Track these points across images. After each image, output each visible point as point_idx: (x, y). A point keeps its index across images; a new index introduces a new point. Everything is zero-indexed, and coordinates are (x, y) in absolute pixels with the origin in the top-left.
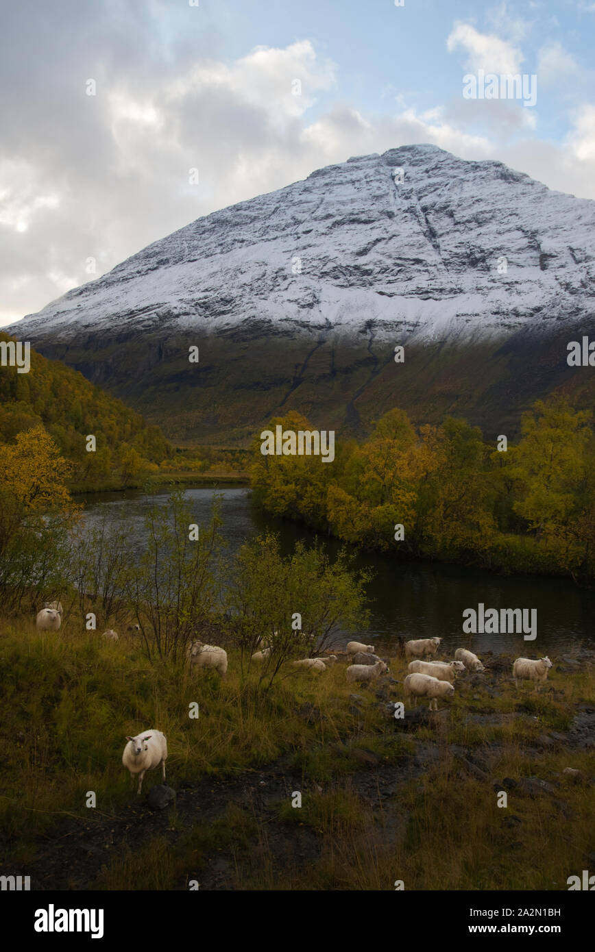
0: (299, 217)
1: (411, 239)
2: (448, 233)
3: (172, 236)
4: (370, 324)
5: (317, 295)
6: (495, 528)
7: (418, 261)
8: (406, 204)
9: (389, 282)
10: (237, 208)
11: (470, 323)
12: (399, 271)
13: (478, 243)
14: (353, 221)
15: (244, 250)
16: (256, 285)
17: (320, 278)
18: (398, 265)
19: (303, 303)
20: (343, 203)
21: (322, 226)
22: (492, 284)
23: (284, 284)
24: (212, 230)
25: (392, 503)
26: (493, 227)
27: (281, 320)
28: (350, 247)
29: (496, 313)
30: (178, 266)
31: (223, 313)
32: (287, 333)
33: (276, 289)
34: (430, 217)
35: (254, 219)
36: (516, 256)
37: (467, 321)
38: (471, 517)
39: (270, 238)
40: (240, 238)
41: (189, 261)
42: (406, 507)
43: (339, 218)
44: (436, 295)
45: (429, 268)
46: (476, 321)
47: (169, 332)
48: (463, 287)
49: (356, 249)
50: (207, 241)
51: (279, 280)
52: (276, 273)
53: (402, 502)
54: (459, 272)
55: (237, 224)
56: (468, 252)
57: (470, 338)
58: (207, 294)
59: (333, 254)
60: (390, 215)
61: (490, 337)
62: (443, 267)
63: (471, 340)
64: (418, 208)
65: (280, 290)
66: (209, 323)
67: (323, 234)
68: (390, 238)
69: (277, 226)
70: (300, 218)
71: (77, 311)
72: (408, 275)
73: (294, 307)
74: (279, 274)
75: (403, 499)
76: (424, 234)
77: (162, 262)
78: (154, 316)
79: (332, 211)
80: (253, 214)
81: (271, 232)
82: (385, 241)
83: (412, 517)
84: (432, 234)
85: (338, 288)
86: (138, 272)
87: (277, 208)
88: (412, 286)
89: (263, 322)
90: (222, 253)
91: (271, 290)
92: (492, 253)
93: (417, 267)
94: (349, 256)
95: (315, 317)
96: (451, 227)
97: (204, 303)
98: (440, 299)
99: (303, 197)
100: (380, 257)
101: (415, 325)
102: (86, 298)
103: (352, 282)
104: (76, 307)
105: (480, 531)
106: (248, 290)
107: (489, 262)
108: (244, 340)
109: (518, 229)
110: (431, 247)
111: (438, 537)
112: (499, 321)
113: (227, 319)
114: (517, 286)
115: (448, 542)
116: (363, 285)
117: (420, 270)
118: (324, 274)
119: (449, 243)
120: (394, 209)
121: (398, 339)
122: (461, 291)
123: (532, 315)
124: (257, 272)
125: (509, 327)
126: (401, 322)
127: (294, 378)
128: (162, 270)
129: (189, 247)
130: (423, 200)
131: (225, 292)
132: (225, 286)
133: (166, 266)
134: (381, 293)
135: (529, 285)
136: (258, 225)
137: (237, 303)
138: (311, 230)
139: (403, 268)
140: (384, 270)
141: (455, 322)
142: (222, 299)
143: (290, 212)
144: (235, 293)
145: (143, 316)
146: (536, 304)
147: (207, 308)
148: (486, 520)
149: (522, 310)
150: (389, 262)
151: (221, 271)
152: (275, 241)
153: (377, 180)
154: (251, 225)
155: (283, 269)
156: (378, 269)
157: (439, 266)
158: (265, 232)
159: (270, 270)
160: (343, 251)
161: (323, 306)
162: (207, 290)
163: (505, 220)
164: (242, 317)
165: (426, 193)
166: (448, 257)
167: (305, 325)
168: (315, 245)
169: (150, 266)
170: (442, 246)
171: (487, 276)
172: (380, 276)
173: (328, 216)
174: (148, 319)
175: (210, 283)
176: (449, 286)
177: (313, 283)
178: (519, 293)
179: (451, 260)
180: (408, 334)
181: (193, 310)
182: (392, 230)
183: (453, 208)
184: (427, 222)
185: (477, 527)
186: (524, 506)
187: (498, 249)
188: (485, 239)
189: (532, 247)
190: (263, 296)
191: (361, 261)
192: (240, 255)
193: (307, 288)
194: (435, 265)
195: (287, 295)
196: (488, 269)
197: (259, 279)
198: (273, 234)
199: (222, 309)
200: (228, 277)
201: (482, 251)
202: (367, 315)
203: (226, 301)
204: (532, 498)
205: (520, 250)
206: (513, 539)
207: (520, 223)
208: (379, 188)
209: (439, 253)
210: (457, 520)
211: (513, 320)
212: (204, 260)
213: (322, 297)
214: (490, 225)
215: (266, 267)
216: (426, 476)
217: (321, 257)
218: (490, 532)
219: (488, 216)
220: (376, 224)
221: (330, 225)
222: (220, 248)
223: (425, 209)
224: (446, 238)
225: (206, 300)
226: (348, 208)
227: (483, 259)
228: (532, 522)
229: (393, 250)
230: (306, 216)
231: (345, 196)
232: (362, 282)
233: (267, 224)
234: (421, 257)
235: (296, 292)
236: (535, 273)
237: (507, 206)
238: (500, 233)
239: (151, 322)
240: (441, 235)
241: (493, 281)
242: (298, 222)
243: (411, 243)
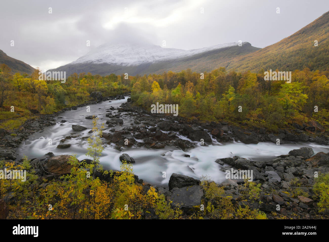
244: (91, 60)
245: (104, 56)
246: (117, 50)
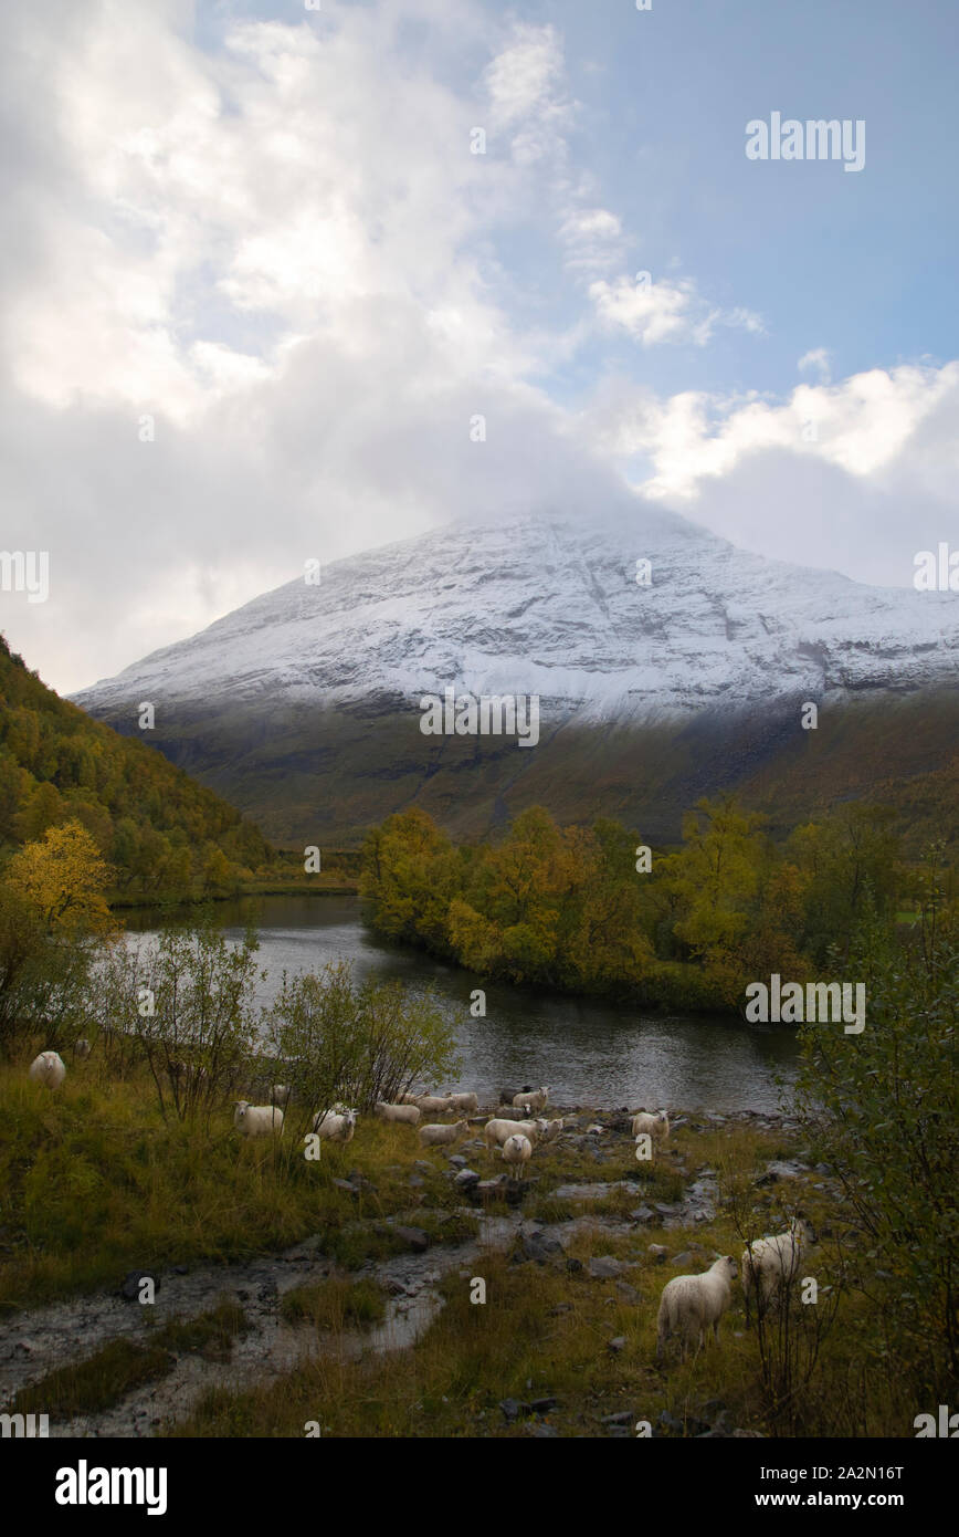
0: (439, 569)
1: (574, 599)
2: (618, 593)
3: (283, 588)
5: (460, 663)
6: (651, 954)
7: (582, 626)
8: (569, 558)
9: (548, 650)
10: (364, 557)
11: (645, 701)
12: (559, 637)
13: (654, 606)
14: (504, 576)
15: (372, 607)
16: (385, 649)
17: (463, 642)
18: (559, 630)
19: (442, 673)
20: (493, 554)
21: (467, 581)
22: (670, 656)
23: (420, 649)
25: (527, 922)
26: (671, 588)
27: (415, 693)
28: (501, 606)
29: (675, 690)
30: (288, 625)
31: (344, 682)
33: (409, 655)
34: (598, 574)
35: (384, 571)
36: (699, 623)
37: (642, 699)
38: (622, 940)
39: (404, 593)
40: (369, 591)
41: (304, 618)
42: (544, 928)
43: (490, 572)
44: (605, 667)
45: (597, 634)
46: (652, 699)
47: (276, 704)
48: (636, 657)
49: (508, 609)
50: (327, 595)
51: (414, 644)
52: (411, 635)
53: (541, 922)
54: (631, 639)
55: (364, 576)
56: (642, 615)
57: (645, 719)
58: (325, 658)
59: (478, 615)
60: (550, 570)
61: (669, 719)
62: (612, 633)
63: (646, 722)
64: (583, 562)
65: (414, 656)
66: (325, 695)
67: (468, 590)
68: (549, 598)
69: (413, 579)
70: (440, 571)
71: (163, 677)
72: (571, 642)
73: (432, 677)
74: (415, 636)
75: (543, 918)
76: (591, 594)
77: (271, 619)
78: (258, 684)
79: (478, 563)
80: (384, 564)
81: (405, 586)
82: (542, 601)
83: (553, 941)
84: (599, 594)
85: (486, 656)
86: (241, 630)
87: (413, 558)
88: (575, 655)
89: (393, 694)
90: (344, 609)
91: (404, 656)
92: (670, 618)
93: (581, 632)
94: (499, 617)
95: (457, 689)
96: (622, 586)
97: (321, 670)
98: (609, 672)
99: (445, 546)
100: (538, 620)
101: (578, 703)
102: (174, 661)
103: (503, 648)
104: (161, 671)
105: (634, 957)
106: (375, 655)
107: (667, 629)
108: (369, 717)
109: (701, 591)
110: (598, 610)
111: (583, 965)
112: (679, 699)
113: (348, 689)
114: (701, 659)
115: (595, 971)
116: (517, 652)
117: (584, 637)
118: (470, 638)
119: (621, 605)
120: (554, 563)
121: (558, 720)
122: (634, 662)
123: (718, 693)
124: (390, 633)
125: (691, 707)
126: (562, 699)
127: (431, 764)
128: (269, 629)
129: (304, 602)
130: (588, 555)
131: (346, 658)
132: (347, 650)
133: (276, 623)
134: (538, 663)
135: (713, 656)
136: (390, 578)
137: (362, 670)
138: (453, 586)
139: (565, 633)
140: (542, 635)
141: (627, 699)
142: (343, 666)
143: (429, 563)
144: (359, 658)
145: (244, 684)
146: (723, 680)
147: (324, 676)
148: (641, 944)
149: (706, 686)
150: (548, 626)
151: (343, 631)
152: (408, 598)
153: (534, 529)
154: (381, 577)
155: (419, 631)
156: (534, 634)
157: (608, 633)
158: (398, 585)
159: (403, 631)
160: (493, 611)
161: (467, 677)
162: (324, 654)
163: (685, 581)
164: (368, 687)
165: (592, 546)
166: (618, 621)
168: (457, 604)
169: (255, 623)
170: (611, 609)
171: (665, 646)
172: (536, 643)
173: (475, 569)
174: (250, 689)
175: (329, 645)
176: (620, 656)
177: (456, 649)
178: (702, 667)
179: (622, 626)
180: (570, 712)
181: (307, 679)
182: (552, 587)
183: (625, 565)
184: (593, 579)
185: (630, 953)
186: (686, 927)
187: (678, 614)
188: (665, 602)
189: (717, 612)
190: (394, 663)
191: (514, 623)
192: (368, 613)
193: (447, 654)
194: (603, 631)
195: (423, 663)
196: (666, 637)
197: (389, 642)
198: (407, 589)
199: (342, 678)
200: (351, 639)
201: (659, 616)
202: (521, 689)
203: (346, 668)
204: (694, 918)
205: (702, 616)
206: (673, 968)
207: (702, 584)
208: (536, 539)
209: (608, 618)
210: (605, 945)
211: (695, 699)
212: (322, 618)
213: (465, 665)
214: (667, 586)
215: (398, 628)
216: (571, 889)
217: (466, 617)
218: (645, 958)
219: (665, 574)
220: (533, 580)
221: (477, 580)
222: (343, 603)
223: (591, 565)
224: (616, 599)
225: (323, 666)
226: (500, 560)
227: (660, 626)
228: (694, 947)
229: (553, 611)
230: (449, 568)
231: (496, 546)
232: (515, 649)
233: (400, 577)
234: (586, 621)
235: (434, 658)
236: (722, 644)
237: (687, 564)
238: (678, 596)
239: (253, 692)
240: (610, 596)
241: (672, 651)
242: (439, 575)
243: (575, 604)
244: (265, 672)
245: (369, 642)
246: (467, 596)
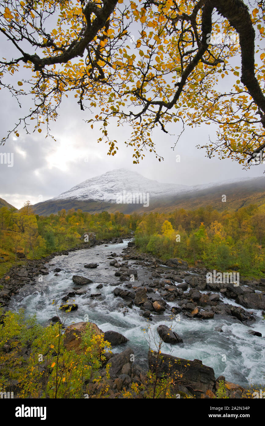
0: (103, 180)
1: (121, 185)
4: (111, 200)
7: (121, 189)
10: (93, 178)
14: (112, 181)
20: (110, 178)
21: (106, 182)
24: (88, 182)
26: (134, 183)
27: (96, 199)
28: (111, 186)
30: (81, 189)
32: (96, 202)
40: (93, 184)
41: (83, 188)
43: (110, 181)
47: (76, 201)
50: (87, 184)
51: (97, 192)
55: (93, 181)
59: (107, 187)
64: (123, 179)
66: (83, 199)
69: (99, 182)
73: (99, 197)
77: (79, 188)
79: (108, 179)
80: (96, 179)
82: (116, 185)
85: (107, 193)
86: (74, 190)
89: (92, 199)
91: (95, 194)
95: (102, 199)
96: (127, 183)
97: (83, 196)
99: (104, 177)
100: (115, 188)
108: (88, 203)
113: (86, 199)
118: (106, 191)
120: (118, 179)
121: (114, 203)
124: (93, 190)
128: (79, 189)
129: (84, 185)
131: (87, 194)
134: (114, 194)
136: (96, 181)
144: (89, 194)
145: (72, 198)
150: (117, 189)
151: (87, 190)
152: (98, 185)
153: (117, 174)
155: (98, 190)
157: (125, 190)
158: (97, 183)
159: (95, 190)
160: (109, 187)
161: (104, 197)
162: (84, 194)
163: (136, 182)
164: (88, 198)
167: (99, 200)
169: (77, 188)
170: (126, 186)
172: (115, 191)
175: (85, 192)
177: (103, 192)
181: (81, 197)
182: (118, 183)
183: (128, 179)
188: (132, 185)
190: (93, 195)
191: (112, 188)
192: (92, 187)
195: (97, 195)
196: (132, 190)
197: (93, 192)
202: (111, 198)
203: (87, 196)
207: (138, 183)
212: (86, 188)
213: (104, 195)
220: (116, 182)
221: (108, 182)
222: (89, 185)
226: (111, 179)
229: (118, 187)
232: (111, 192)
235: (99, 194)
237: (136, 180)
245: (90, 192)
246: (106, 184)
